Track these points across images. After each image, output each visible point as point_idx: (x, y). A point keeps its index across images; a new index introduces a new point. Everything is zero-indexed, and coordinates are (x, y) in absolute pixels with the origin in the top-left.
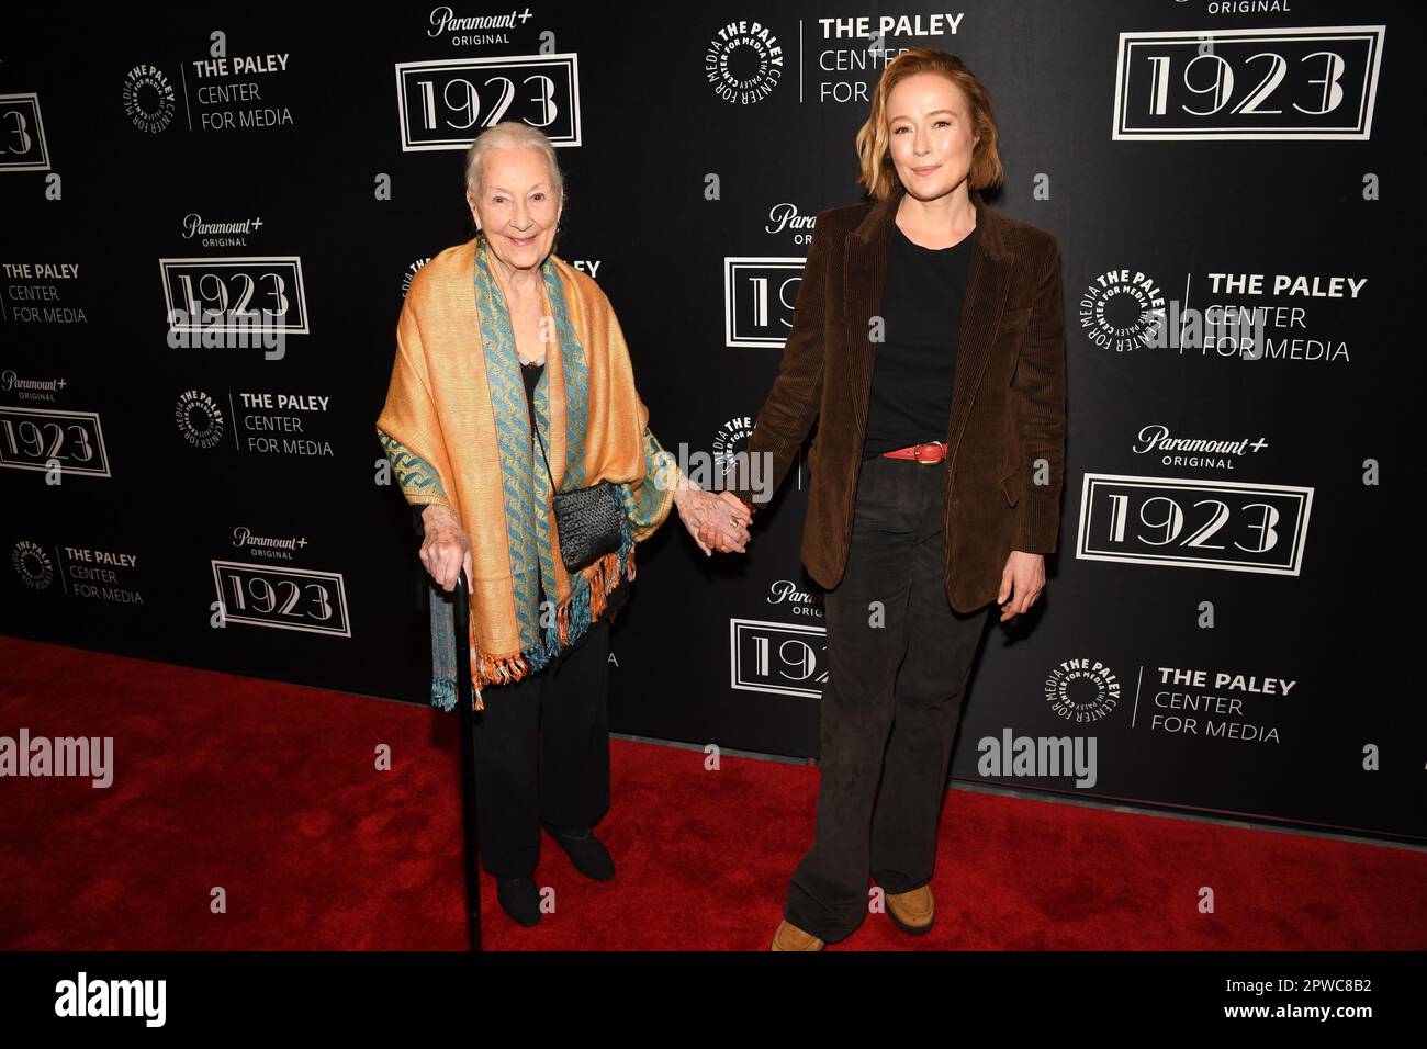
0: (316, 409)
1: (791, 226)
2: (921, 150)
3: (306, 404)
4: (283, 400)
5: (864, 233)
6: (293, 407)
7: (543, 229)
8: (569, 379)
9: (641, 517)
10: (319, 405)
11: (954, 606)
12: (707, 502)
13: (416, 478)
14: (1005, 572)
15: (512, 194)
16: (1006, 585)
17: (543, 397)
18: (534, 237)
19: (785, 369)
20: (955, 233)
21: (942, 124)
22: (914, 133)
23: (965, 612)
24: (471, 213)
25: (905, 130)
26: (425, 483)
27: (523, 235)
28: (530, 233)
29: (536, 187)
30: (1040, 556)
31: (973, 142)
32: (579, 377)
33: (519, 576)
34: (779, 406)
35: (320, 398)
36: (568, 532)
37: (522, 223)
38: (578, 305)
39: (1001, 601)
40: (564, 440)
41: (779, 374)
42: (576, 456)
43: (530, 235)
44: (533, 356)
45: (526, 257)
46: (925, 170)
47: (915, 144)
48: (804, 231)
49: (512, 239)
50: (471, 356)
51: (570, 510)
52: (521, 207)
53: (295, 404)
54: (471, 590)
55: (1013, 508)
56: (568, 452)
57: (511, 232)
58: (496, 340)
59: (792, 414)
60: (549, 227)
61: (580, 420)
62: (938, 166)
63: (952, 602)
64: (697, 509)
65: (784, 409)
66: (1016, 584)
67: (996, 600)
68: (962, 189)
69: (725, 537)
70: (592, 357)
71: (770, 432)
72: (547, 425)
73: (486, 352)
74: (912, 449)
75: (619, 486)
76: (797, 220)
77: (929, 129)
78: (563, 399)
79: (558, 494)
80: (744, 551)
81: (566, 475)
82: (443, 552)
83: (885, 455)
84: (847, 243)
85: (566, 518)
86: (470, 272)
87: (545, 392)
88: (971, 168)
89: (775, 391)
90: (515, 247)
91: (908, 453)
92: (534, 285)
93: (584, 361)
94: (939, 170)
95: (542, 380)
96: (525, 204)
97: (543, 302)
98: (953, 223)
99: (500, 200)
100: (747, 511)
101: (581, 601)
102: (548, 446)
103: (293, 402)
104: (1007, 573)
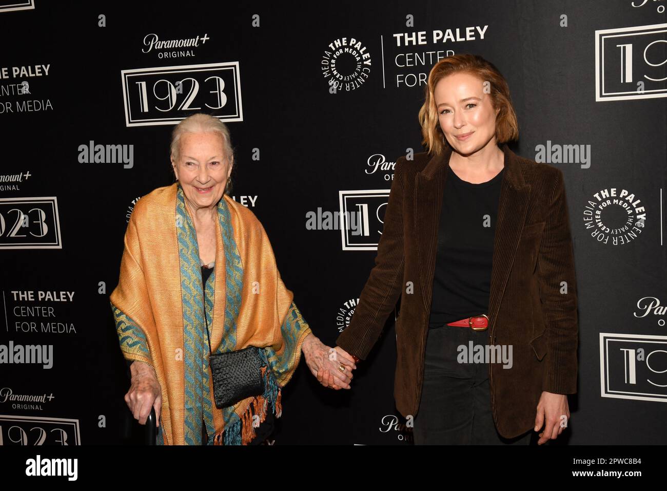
0: (66, 300)
1: (382, 169)
2: (458, 125)
3: (58, 297)
4: (42, 295)
5: (428, 173)
6: (49, 299)
7: (217, 183)
8: (230, 276)
9: (281, 367)
10: (67, 298)
11: (501, 434)
12: (324, 353)
13: (128, 340)
14: (538, 407)
15: (197, 161)
16: (540, 417)
17: (211, 288)
18: (211, 187)
19: (378, 263)
20: (490, 172)
21: (472, 106)
22: (453, 114)
23: (511, 437)
24: (173, 169)
25: (447, 111)
26: (134, 344)
27: (204, 186)
28: (209, 185)
29: (213, 158)
30: (564, 396)
31: (495, 113)
32: (237, 275)
33: (190, 410)
34: (372, 288)
35: (68, 293)
36: (219, 381)
37: (203, 179)
38: (240, 229)
39: (537, 429)
40: (223, 317)
41: (374, 265)
42: (230, 329)
43: (209, 186)
44: (208, 261)
45: (206, 200)
46: (463, 136)
47: (454, 121)
48: (390, 172)
49: (197, 188)
50: (171, 256)
51: (220, 366)
52: (203, 168)
53: (51, 297)
54: (158, 424)
55: (540, 361)
56: (225, 326)
57: (196, 183)
58: (188, 247)
59: (381, 293)
60: (221, 182)
61: (235, 303)
62: (472, 133)
63: (499, 431)
64: (317, 358)
65: (376, 290)
66: (547, 416)
67: (534, 429)
68: (492, 143)
69: (336, 378)
70: (247, 262)
71: (367, 306)
72: (212, 306)
73: (181, 254)
74: (467, 320)
75: (263, 348)
76: (385, 165)
77: (463, 110)
78: (224, 290)
79: (214, 355)
80: (349, 387)
81: (222, 341)
82: (139, 397)
83: (449, 325)
84: (416, 181)
85: (217, 371)
86: (173, 203)
87: (212, 285)
88: (496, 129)
89: (371, 278)
90: (199, 194)
91: (465, 323)
92: (211, 216)
93: (241, 266)
94: (474, 134)
95: (211, 277)
96: (206, 168)
97: (216, 227)
98: (488, 164)
99: (189, 164)
100: (353, 360)
101: (233, 430)
102: (211, 321)
103: (49, 296)
104: (540, 408)
